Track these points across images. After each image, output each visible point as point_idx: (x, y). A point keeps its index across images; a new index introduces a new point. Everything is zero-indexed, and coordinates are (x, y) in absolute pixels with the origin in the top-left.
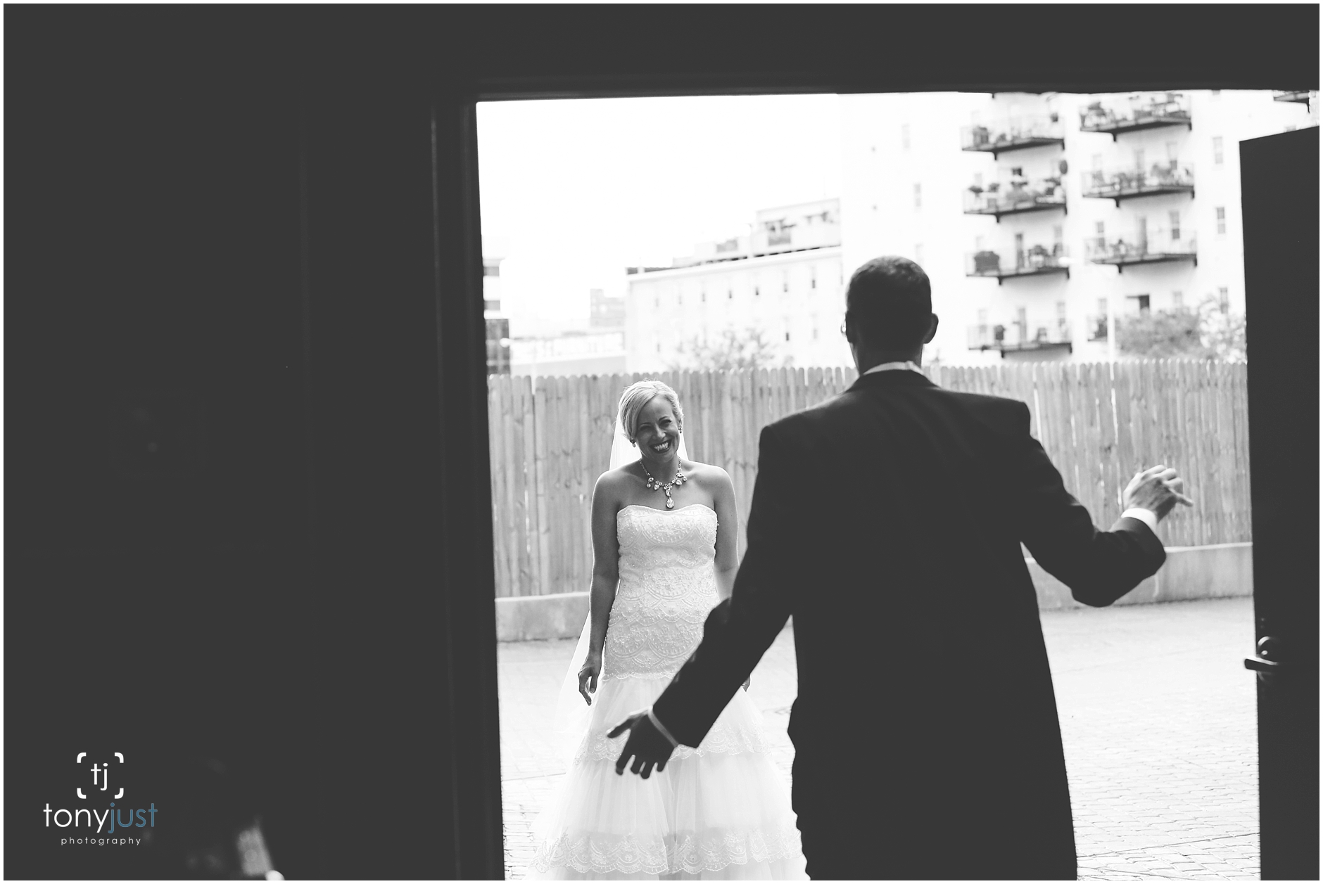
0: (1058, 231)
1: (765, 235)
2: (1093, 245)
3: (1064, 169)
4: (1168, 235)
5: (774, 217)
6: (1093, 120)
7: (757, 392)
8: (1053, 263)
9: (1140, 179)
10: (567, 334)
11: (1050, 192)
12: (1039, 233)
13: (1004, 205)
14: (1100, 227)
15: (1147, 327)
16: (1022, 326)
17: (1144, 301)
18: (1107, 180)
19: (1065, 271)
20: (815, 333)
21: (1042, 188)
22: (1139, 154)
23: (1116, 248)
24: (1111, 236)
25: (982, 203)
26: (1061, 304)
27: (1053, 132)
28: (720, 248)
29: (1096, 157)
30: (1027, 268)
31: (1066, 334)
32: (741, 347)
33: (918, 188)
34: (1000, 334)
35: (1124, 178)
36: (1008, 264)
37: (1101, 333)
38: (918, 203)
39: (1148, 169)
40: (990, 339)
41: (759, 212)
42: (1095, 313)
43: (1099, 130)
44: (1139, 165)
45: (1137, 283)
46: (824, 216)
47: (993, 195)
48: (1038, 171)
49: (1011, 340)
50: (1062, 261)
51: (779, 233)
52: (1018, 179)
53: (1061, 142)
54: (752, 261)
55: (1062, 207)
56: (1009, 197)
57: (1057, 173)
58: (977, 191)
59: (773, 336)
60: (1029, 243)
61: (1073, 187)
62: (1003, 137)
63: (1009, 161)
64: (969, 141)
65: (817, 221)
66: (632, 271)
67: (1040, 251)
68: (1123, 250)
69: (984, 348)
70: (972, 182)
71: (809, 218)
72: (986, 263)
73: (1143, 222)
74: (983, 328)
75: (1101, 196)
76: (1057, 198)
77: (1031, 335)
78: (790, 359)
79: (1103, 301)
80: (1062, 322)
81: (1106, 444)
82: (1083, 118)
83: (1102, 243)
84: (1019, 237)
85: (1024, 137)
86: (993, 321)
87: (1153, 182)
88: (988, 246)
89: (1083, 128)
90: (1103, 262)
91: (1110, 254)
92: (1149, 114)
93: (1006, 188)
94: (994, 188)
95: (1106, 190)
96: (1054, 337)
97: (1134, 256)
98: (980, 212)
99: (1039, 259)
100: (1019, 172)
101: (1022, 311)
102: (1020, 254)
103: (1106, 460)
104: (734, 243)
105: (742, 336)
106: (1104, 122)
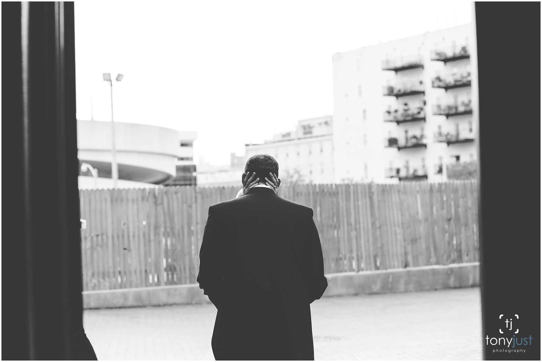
0: (422, 129)
1: (301, 132)
2: (437, 135)
3: (425, 103)
4: (467, 131)
5: (306, 123)
6: (437, 83)
7: (296, 194)
8: (420, 142)
9: (456, 108)
10: (221, 171)
11: (419, 113)
12: (414, 130)
13: (400, 118)
14: (440, 127)
15: (459, 168)
16: (407, 168)
17: (458, 158)
18: (443, 107)
19: (425, 146)
20: (322, 171)
21: (415, 111)
22: (456, 98)
23: (446, 136)
24: (444, 131)
25: (391, 117)
26: (423, 160)
27: (420, 88)
28: (284, 136)
29: (438, 99)
30: (410, 144)
31: (426, 171)
32: (292, 177)
33: (365, 111)
34: (398, 171)
35: (450, 108)
36: (402, 142)
37: (440, 171)
38: (365, 117)
39: (459, 103)
40: (394, 173)
41: (300, 122)
42: (437, 162)
43: (439, 87)
44: (456, 101)
45: (455, 150)
46: (326, 123)
47: (395, 114)
48: (414, 105)
49: (403, 174)
50: (424, 141)
51: (307, 130)
52: (406, 108)
53: (423, 93)
54: (297, 141)
55: (424, 119)
56: (402, 115)
57: (421, 105)
58: (389, 112)
59: (305, 172)
60: (411, 134)
61: (429, 111)
62: (399, 91)
63: (402, 100)
64: (386, 92)
65: (323, 125)
66: (247, 145)
67: (415, 137)
68: (449, 137)
69: (392, 177)
70: (386, 109)
71: (320, 124)
72: (393, 142)
73: (457, 126)
74: (391, 169)
75: (440, 114)
76: (422, 115)
77: (411, 172)
78: (311, 181)
79: (441, 158)
80: (424, 166)
81: (449, 217)
82: (433, 83)
83: (440, 134)
84: (406, 132)
85: (409, 90)
86: (396, 166)
87: (461, 109)
88: (394, 135)
89: (433, 87)
90: (441, 142)
91: (444, 138)
92: (460, 81)
93: (401, 111)
94: (396, 111)
95: (443, 112)
96: (420, 173)
97: (454, 139)
98: (391, 121)
99: (414, 141)
100: (406, 104)
101: (407, 162)
102: (407, 139)
103: (449, 224)
104: (289, 134)
105: (292, 172)
106: (442, 84)
